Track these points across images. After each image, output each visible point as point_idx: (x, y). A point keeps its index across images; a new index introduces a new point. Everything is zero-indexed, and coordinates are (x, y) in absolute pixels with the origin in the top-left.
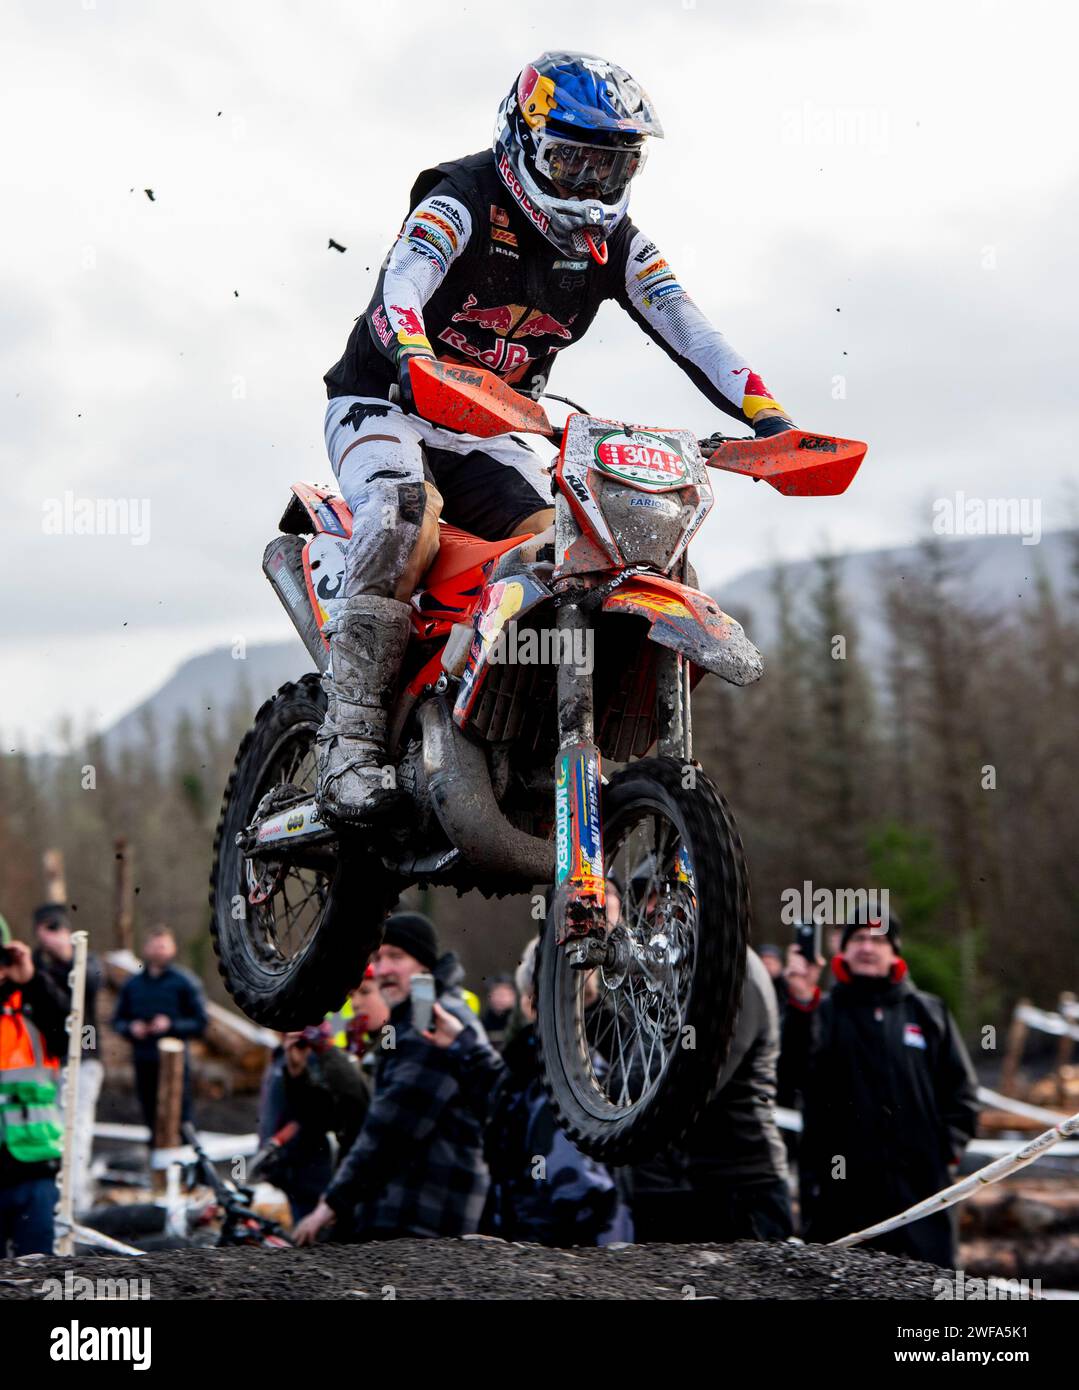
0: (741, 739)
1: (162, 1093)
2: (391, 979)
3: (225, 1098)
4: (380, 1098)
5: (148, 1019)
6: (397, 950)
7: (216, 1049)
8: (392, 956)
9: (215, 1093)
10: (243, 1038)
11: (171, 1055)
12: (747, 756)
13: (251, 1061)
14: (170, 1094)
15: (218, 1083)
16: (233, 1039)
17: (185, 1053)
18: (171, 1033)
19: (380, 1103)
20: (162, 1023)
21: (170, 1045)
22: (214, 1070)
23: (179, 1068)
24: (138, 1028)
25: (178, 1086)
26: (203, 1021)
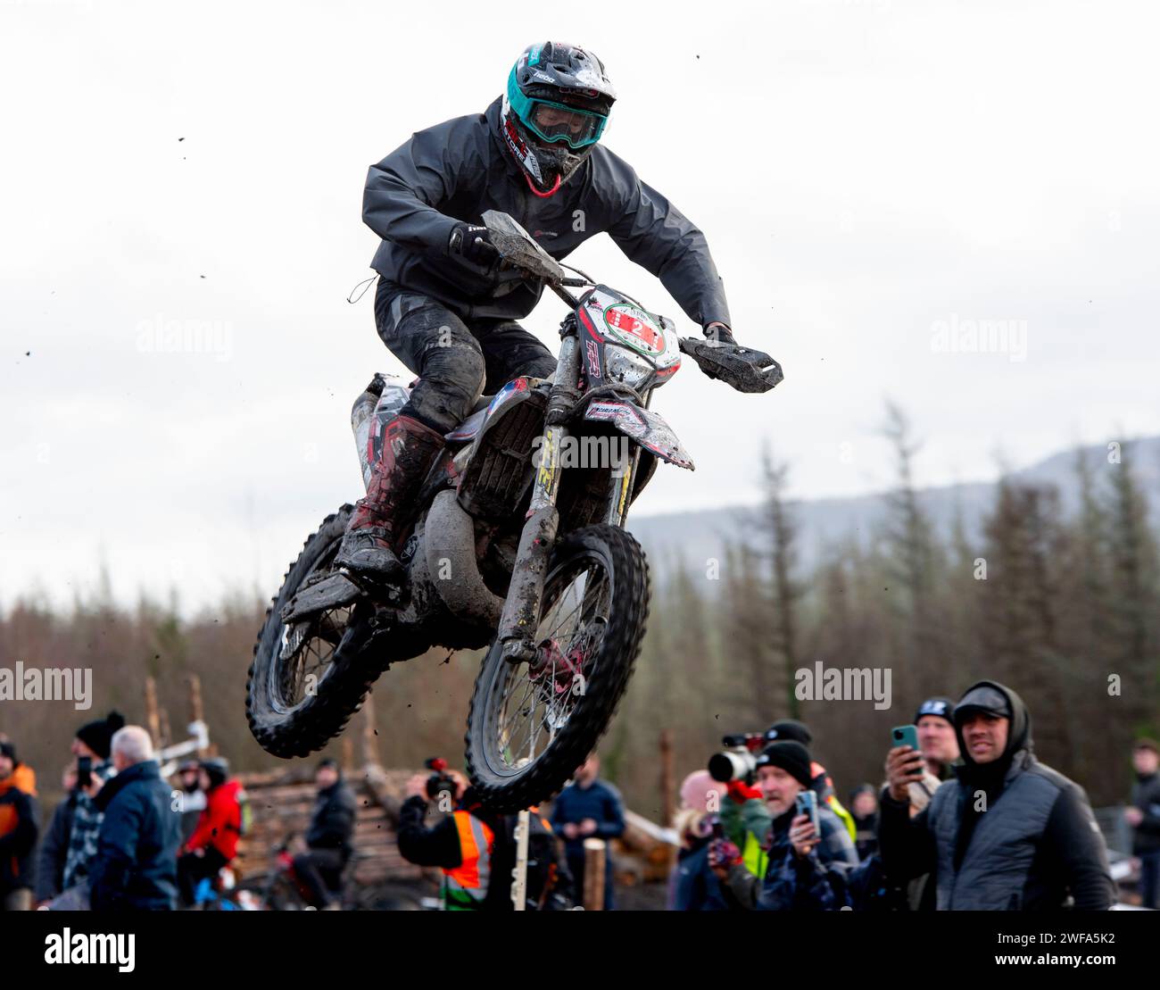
0: (1051, 591)
1: (588, 884)
2: (776, 794)
3: (637, 886)
4: (768, 892)
5: (578, 822)
6: (781, 771)
7: (630, 847)
8: (777, 775)
9: (629, 881)
10: (651, 837)
11: (595, 852)
12: (1056, 606)
13: (658, 855)
14: (594, 884)
15: (631, 873)
16: (642, 838)
17: (606, 851)
18: (597, 834)
19: (767, 895)
20: (589, 825)
21: (594, 844)
22: (627, 863)
23: (601, 863)
24: (570, 829)
25: (600, 878)
26: (622, 825)
